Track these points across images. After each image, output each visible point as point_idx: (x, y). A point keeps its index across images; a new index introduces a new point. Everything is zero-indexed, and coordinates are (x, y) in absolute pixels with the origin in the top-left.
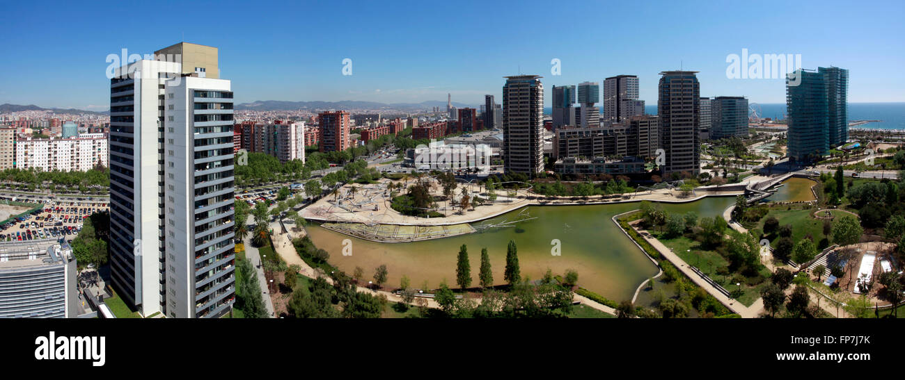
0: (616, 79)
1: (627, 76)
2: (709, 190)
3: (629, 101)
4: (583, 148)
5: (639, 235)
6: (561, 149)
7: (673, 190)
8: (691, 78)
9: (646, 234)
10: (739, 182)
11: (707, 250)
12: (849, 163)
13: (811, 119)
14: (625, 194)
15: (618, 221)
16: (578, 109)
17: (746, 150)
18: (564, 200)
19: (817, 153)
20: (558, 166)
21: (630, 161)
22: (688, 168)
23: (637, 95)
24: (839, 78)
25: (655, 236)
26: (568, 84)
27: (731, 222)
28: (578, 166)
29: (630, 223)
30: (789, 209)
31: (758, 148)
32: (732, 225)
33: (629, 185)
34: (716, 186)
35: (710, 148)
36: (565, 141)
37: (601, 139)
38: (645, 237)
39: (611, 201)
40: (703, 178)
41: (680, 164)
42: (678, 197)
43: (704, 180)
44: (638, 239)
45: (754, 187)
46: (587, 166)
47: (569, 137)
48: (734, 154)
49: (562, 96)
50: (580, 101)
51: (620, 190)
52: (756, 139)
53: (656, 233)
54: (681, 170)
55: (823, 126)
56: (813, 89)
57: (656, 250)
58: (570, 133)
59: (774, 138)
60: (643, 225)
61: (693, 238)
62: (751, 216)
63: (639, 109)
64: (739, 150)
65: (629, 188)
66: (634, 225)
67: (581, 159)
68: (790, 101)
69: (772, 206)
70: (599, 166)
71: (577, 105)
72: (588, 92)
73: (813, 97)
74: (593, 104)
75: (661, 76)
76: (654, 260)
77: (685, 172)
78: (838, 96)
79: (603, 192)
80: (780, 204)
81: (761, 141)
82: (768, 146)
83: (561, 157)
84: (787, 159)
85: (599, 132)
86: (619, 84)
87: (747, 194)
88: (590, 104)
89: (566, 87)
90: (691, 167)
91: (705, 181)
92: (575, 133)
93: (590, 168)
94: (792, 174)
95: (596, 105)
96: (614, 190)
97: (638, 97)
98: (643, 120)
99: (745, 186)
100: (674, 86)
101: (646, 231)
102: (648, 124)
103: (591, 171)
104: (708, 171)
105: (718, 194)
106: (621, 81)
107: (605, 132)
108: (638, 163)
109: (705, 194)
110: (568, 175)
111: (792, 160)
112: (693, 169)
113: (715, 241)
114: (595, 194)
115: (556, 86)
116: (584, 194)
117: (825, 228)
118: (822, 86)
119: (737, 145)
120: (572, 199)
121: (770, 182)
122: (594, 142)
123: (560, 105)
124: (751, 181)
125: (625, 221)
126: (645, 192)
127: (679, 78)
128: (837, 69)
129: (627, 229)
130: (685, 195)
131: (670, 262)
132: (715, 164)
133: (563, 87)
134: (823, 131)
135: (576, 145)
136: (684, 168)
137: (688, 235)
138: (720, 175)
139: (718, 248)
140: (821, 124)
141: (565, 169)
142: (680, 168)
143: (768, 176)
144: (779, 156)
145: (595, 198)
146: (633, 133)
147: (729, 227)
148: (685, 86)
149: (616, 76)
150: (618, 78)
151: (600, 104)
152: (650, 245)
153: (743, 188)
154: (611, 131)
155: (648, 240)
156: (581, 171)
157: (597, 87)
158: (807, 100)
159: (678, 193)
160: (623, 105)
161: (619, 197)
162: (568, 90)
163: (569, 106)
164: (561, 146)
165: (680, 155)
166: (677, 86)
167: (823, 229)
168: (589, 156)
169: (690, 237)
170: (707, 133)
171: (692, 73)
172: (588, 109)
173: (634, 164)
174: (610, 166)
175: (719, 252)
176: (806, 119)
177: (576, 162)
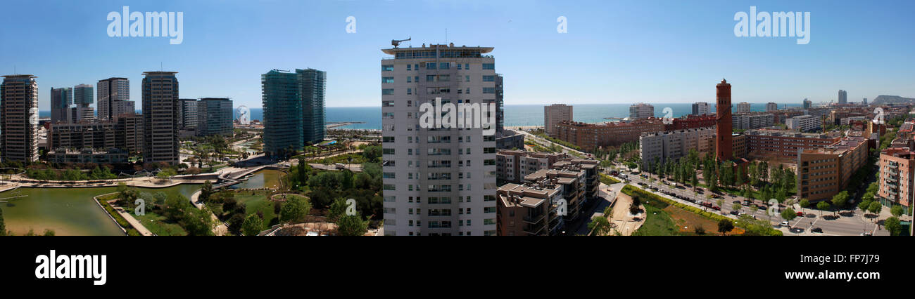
0: (108, 82)
1: (118, 79)
2: (184, 178)
3: (120, 102)
4: (74, 141)
5: (114, 210)
6: (54, 142)
7: (152, 178)
8: (170, 77)
9: (120, 210)
10: (213, 172)
11: (170, 223)
12: (321, 158)
13: (285, 116)
14: (109, 180)
15: (98, 200)
16: (74, 109)
17: (226, 146)
18: (53, 183)
19: (290, 148)
20: (51, 156)
21: (115, 152)
22: (168, 159)
23: (128, 96)
24: (316, 79)
25: (128, 211)
26: (66, 87)
27: (197, 203)
28: (68, 156)
29: (108, 202)
30: (254, 194)
31: (238, 146)
32: (197, 205)
33: (112, 172)
34: (191, 175)
35: (195, 145)
36: (57, 135)
37: (91, 134)
38: (119, 212)
39: (95, 185)
40: (180, 168)
41: (160, 156)
42: (156, 183)
43: (182, 169)
44: (113, 213)
45: (225, 176)
46: (76, 156)
47: (61, 131)
48: (214, 150)
49: (59, 97)
50: (75, 102)
51: (103, 176)
52: (239, 137)
53: (129, 209)
54: (160, 161)
55: (296, 123)
56: (287, 89)
57: (127, 221)
58: (62, 128)
59: (256, 137)
60: (119, 203)
61: (161, 214)
62: (216, 198)
63: (129, 109)
64: (220, 147)
65: (112, 175)
66: (111, 203)
67: (72, 151)
68: (265, 99)
69: (239, 192)
70: (88, 156)
71: (73, 105)
72: (83, 94)
73: (287, 96)
74: (88, 104)
75: (144, 77)
76: (123, 229)
77: (165, 162)
78: (315, 96)
79: (89, 178)
80: (247, 190)
81: (244, 139)
82: (250, 143)
83: (54, 149)
84: (264, 154)
85: (89, 127)
86: (112, 87)
87: (220, 181)
88: (85, 105)
89: (63, 89)
90: (171, 159)
91: (183, 171)
92: (67, 128)
93: (79, 158)
94: (264, 166)
95: (90, 105)
96: (98, 176)
97: (128, 98)
98: (130, 118)
99: (217, 175)
100: (154, 85)
101: (121, 208)
102: (134, 121)
103: (80, 161)
104: (187, 163)
105: (192, 181)
106: (113, 83)
107: (95, 127)
108: (122, 154)
109: (180, 182)
110: (60, 163)
111: (268, 156)
112: (173, 161)
113: (179, 216)
114: (81, 179)
115: (54, 88)
116: (72, 178)
117: (275, 207)
118: (296, 86)
119: (219, 142)
120: (61, 183)
121: (242, 172)
122: (85, 136)
123: (58, 105)
124: (223, 172)
125: (105, 200)
126: (128, 179)
127: (160, 77)
128: (314, 71)
129: (105, 206)
130: (162, 182)
131: (135, 229)
132: (195, 158)
133: (60, 89)
134: (297, 127)
135: (68, 138)
136: (165, 159)
137: (156, 211)
138: (197, 166)
139: (180, 222)
140: (295, 121)
141: (56, 158)
142: (161, 159)
143: (241, 167)
144: (257, 151)
145: (82, 183)
146: (121, 129)
147: (195, 206)
148: (165, 85)
149: (108, 78)
150: (110, 80)
151: (94, 106)
152: (122, 217)
153: (216, 177)
154: (100, 127)
155: (122, 214)
156: (71, 160)
157: (91, 89)
158: (280, 99)
159: (156, 180)
160: (115, 105)
161: (103, 182)
162: (65, 92)
163: (66, 106)
164: (53, 139)
165: (160, 148)
166: (158, 85)
167: (274, 209)
168: (79, 149)
169: (158, 213)
170: (193, 132)
171: (172, 73)
172: (83, 109)
173: (119, 155)
174: (97, 156)
175: (180, 225)
176: (279, 116)
177: (67, 152)
